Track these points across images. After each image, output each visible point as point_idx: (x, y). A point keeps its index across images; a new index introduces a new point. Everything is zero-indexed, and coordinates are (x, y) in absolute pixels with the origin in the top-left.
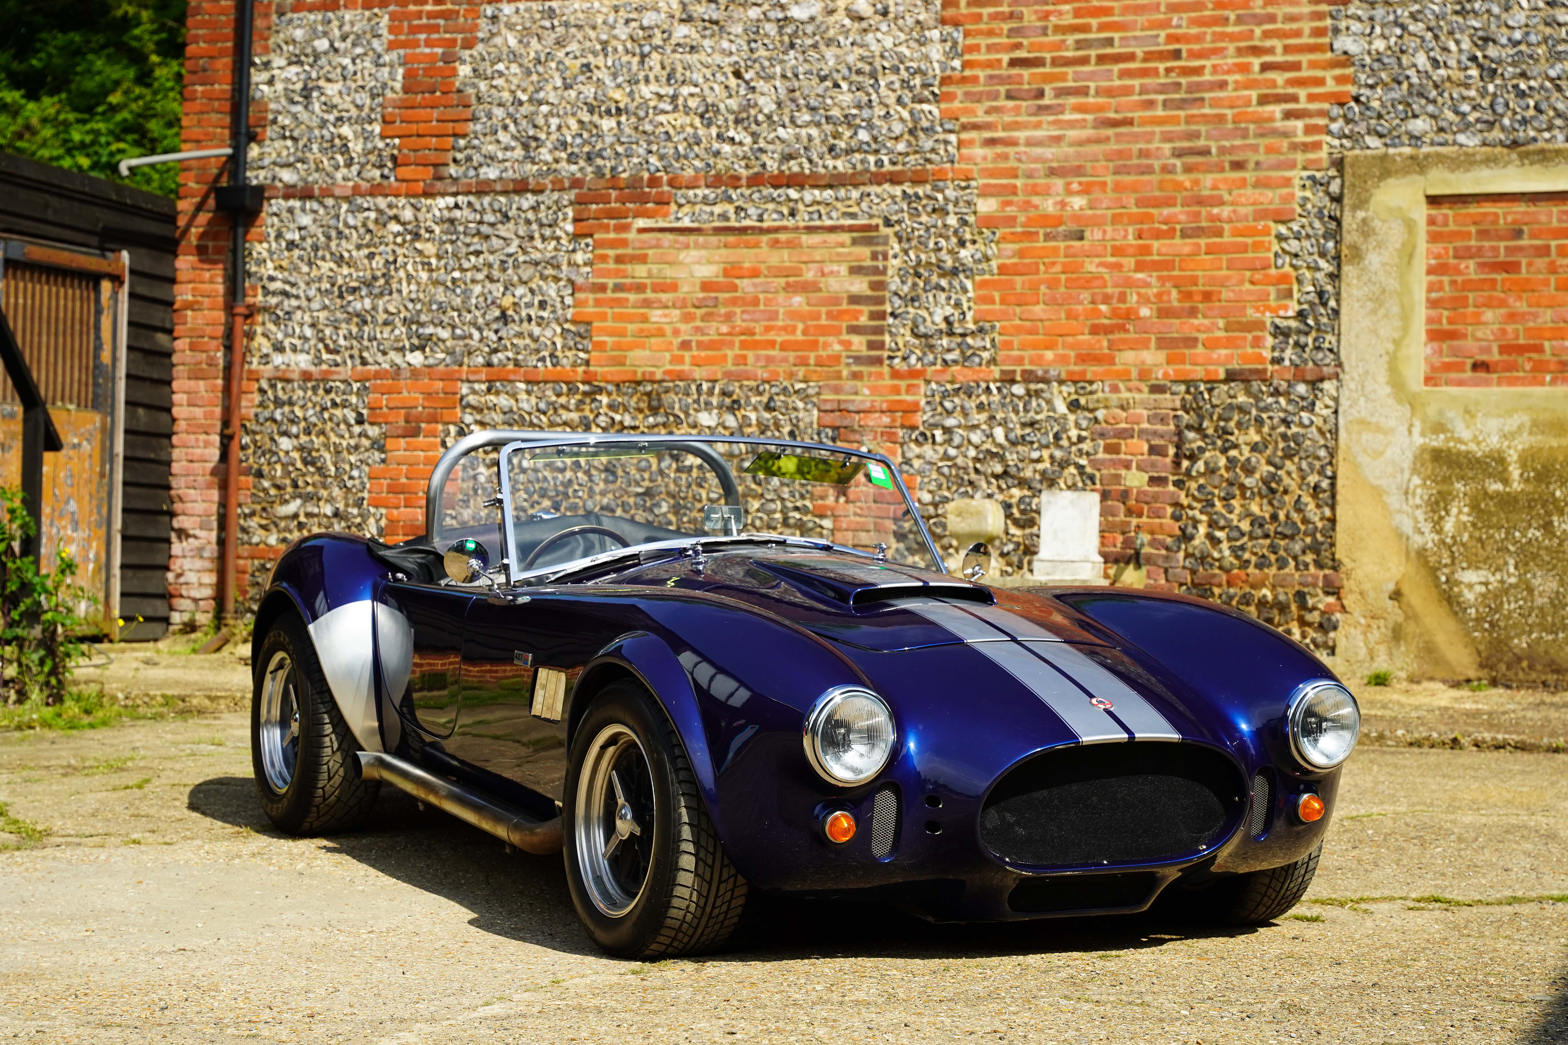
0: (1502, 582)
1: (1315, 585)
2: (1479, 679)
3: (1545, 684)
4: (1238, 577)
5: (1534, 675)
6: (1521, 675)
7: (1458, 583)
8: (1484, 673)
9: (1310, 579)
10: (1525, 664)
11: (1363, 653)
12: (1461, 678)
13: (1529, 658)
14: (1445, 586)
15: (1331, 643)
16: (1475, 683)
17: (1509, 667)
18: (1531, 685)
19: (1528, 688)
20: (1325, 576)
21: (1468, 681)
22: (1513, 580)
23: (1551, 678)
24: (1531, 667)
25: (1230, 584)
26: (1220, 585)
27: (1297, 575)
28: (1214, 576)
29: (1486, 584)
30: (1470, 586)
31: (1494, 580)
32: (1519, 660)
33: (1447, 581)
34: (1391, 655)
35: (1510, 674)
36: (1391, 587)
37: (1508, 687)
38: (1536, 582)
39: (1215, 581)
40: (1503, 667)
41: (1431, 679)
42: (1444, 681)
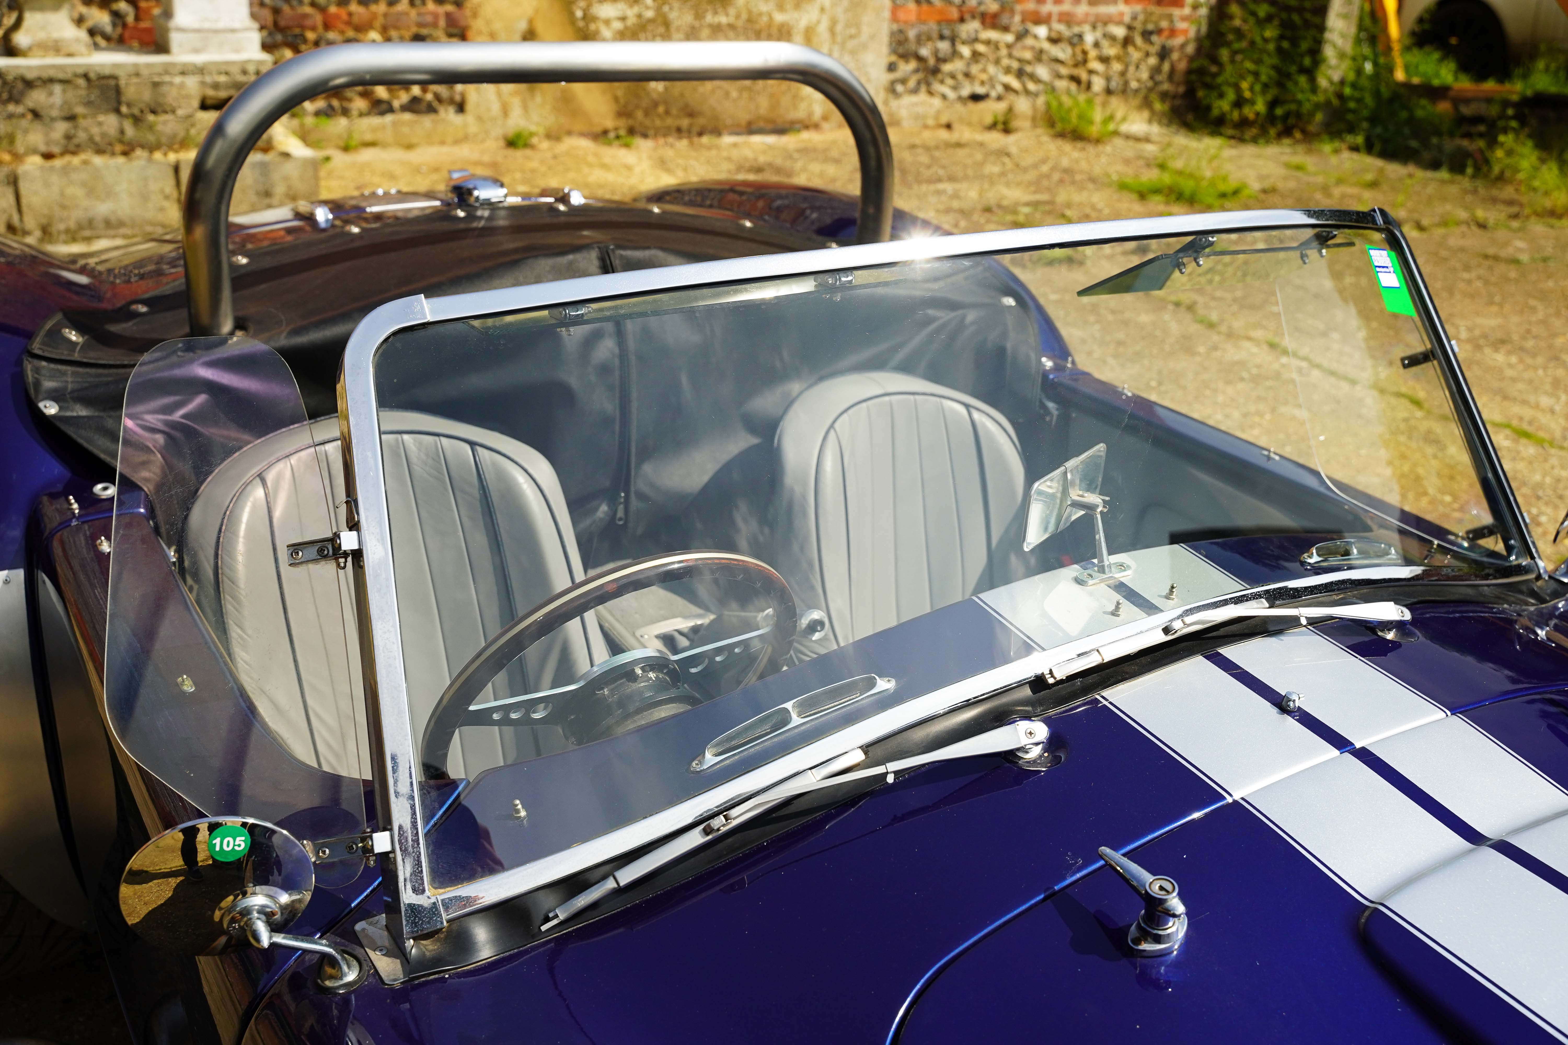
0: (639, 16)
1: (435, 25)
2: (616, 129)
3: (679, 130)
4: (337, 16)
5: (669, 121)
6: (658, 123)
7: (594, 19)
8: (622, 123)
9: (429, 19)
10: (661, 109)
11: (496, 107)
12: (599, 129)
13: (666, 102)
14: (581, 24)
15: (458, 98)
16: (612, 135)
17: (647, 114)
18: (664, 132)
19: (665, 135)
20: (448, 15)
21: (605, 132)
22: (650, 14)
23: (685, 123)
24: (667, 112)
25: (327, 27)
26: (313, 29)
27: (413, 13)
28: (305, 16)
29: (623, 19)
30: (607, 22)
31: (631, 13)
32: (656, 105)
33: (585, 17)
34: (525, 108)
35: (648, 122)
36: (523, 26)
37: (645, 136)
38: (673, 15)
39: (308, 22)
40: (639, 114)
41: (569, 133)
42: (583, 135)
